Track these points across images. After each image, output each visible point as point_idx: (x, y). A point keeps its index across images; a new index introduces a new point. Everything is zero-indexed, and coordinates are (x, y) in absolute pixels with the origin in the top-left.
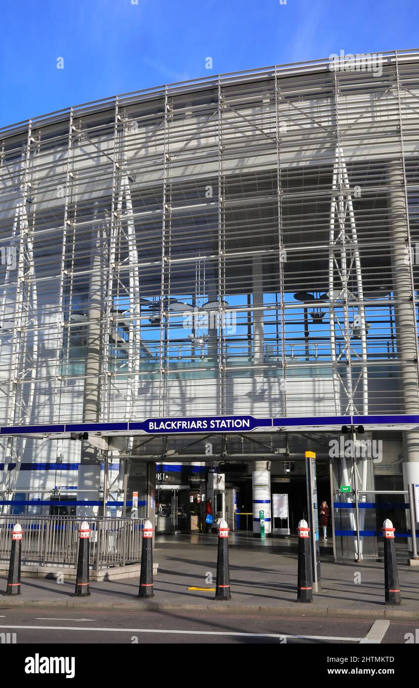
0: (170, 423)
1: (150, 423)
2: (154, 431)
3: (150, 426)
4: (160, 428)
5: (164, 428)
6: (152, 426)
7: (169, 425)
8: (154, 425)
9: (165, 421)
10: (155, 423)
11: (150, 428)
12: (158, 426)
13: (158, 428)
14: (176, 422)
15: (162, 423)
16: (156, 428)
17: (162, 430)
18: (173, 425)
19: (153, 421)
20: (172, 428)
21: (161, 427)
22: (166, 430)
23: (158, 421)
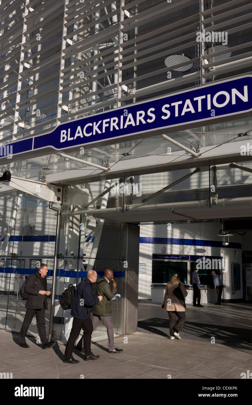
0: (91, 124)
1: (62, 132)
2: (67, 143)
3: (62, 136)
4: (75, 138)
5: (82, 136)
6: (65, 136)
7: (90, 130)
8: (67, 135)
9: (82, 123)
10: (69, 130)
11: (62, 141)
12: (73, 134)
13: (72, 139)
14: (100, 122)
15: (79, 128)
16: (70, 139)
18: (96, 128)
19: (66, 127)
20: (94, 134)
21: (77, 135)
22: (85, 140)
23: (73, 127)
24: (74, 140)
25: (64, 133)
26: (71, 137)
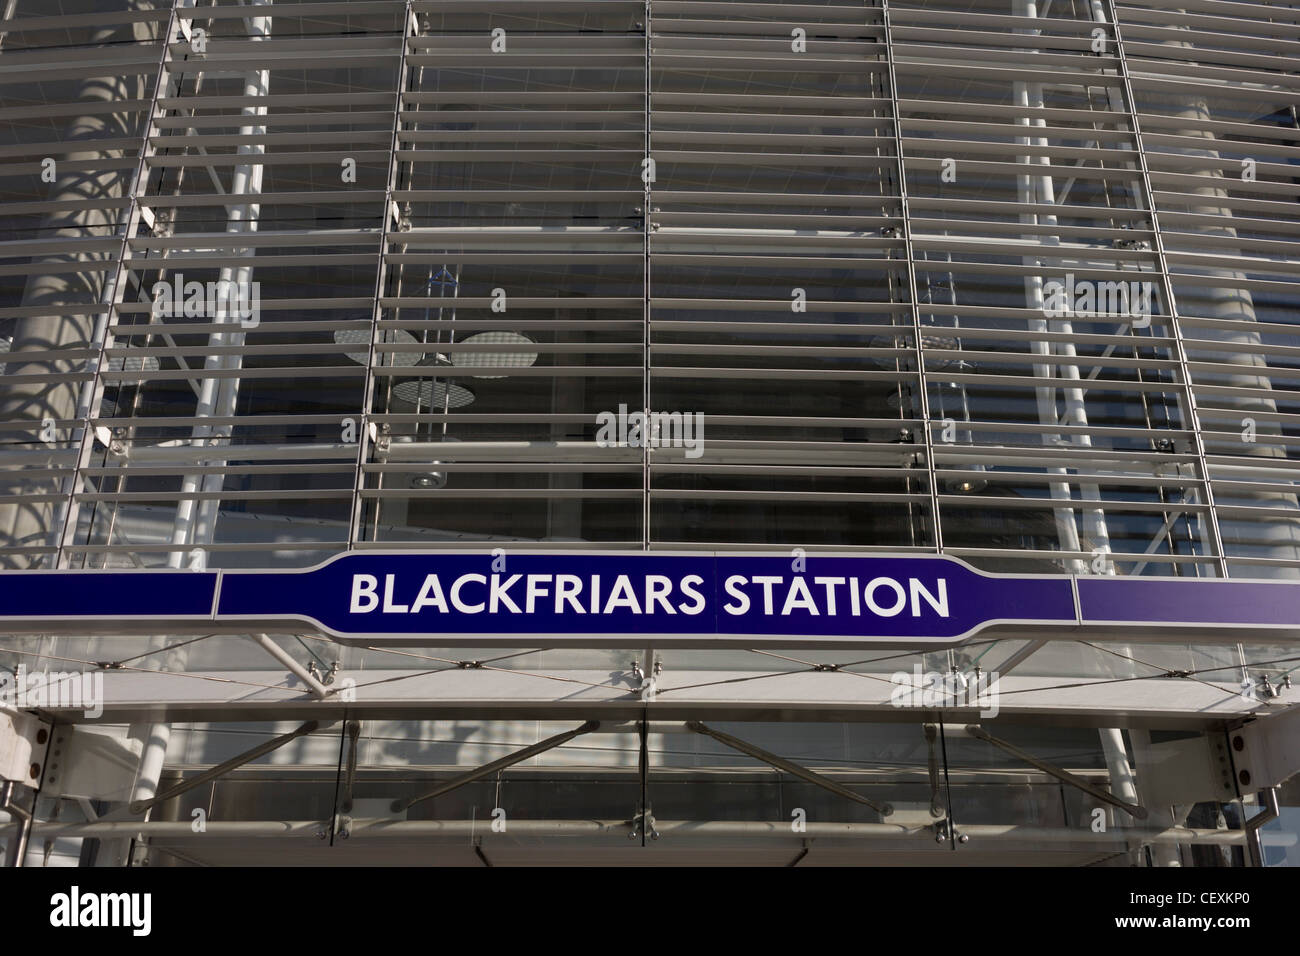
1: (358, 579)
2: (377, 621)
3: (357, 592)
4: (416, 609)
5: (444, 609)
6: (369, 592)
7: (475, 593)
8: (380, 591)
9: (448, 569)
10: (390, 579)
11: (355, 608)
12: (405, 594)
13: (403, 609)
14: (516, 578)
15: (432, 581)
16: (389, 608)
17: (430, 619)
18: (499, 593)
19: (377, 566)
20: (494, 609)
21: (421, 601)
22: (454, 621)
24: (409, 615)
25: (365, 585)
26: (395, 602)
